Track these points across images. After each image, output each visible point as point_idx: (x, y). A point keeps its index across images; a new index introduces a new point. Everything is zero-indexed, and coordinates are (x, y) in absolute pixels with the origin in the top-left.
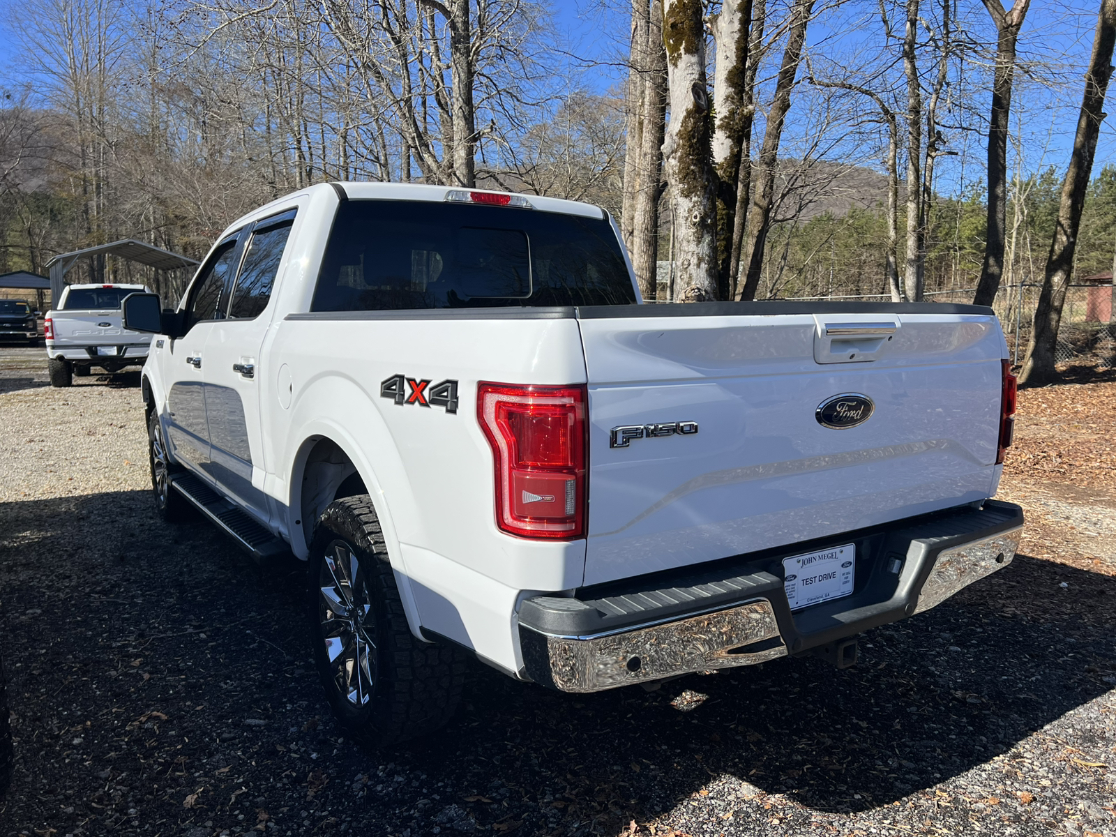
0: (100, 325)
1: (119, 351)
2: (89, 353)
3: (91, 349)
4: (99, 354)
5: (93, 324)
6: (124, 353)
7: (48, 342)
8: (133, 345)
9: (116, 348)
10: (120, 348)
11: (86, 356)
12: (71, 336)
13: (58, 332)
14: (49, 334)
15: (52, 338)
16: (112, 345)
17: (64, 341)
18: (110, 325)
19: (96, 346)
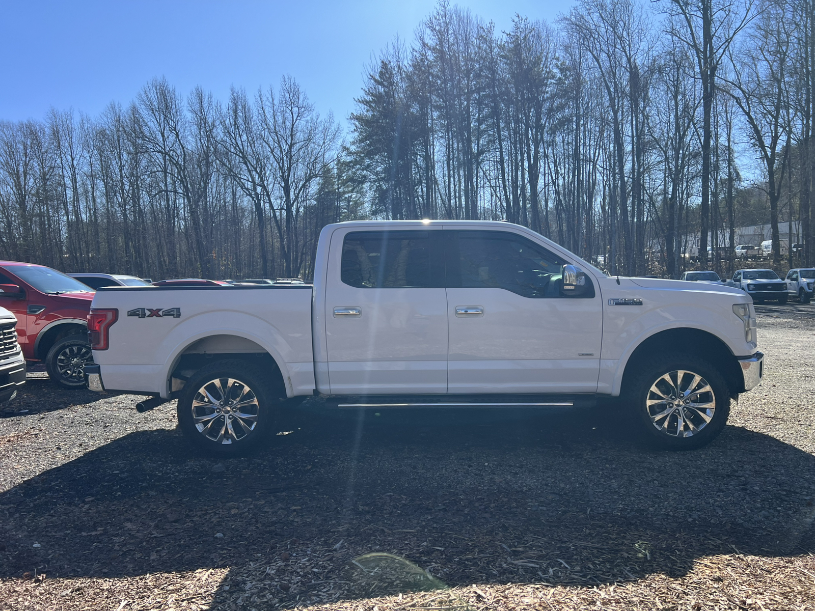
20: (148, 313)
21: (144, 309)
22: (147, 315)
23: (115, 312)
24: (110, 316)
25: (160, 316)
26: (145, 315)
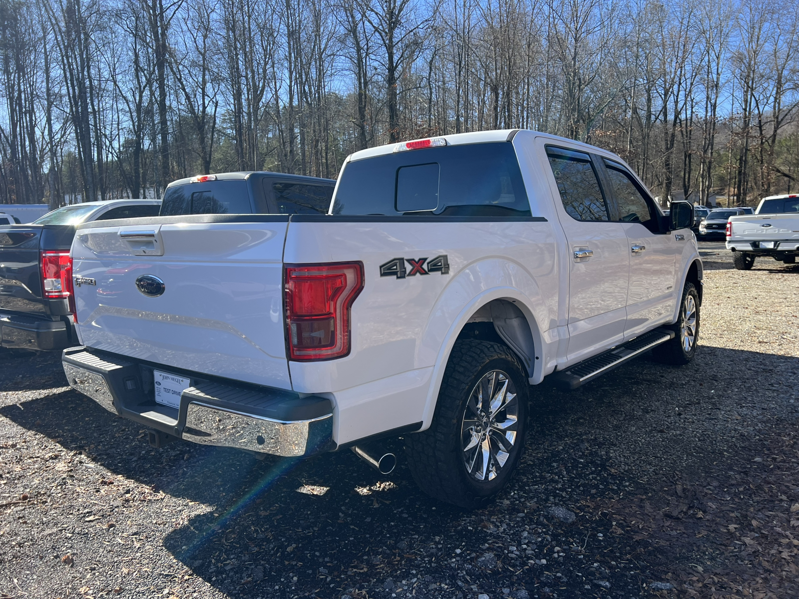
0: (763, 226)
1: (775, 245)
2: (752, 247)
3: (755, 244)
4: (760, 247)
5: (757, 226)
6: (778, 247)
7: (728, 238)
8: (787, 241)
9: (773, 243)
10: (776, 243)
11: (750, 248)
12: (742, 233)
13: (734, 231)
14: (728, 233)
15: (730, 235)
16: (771, 241)
17: (737, 237)
18: (770, 225)
19: (759, 241)
20: (409, 267)
21: (402, 259)
22: (408, 272)
23: (358, 267)
24: (350, 275)
25: (426, 273)
26: (405, 272)
